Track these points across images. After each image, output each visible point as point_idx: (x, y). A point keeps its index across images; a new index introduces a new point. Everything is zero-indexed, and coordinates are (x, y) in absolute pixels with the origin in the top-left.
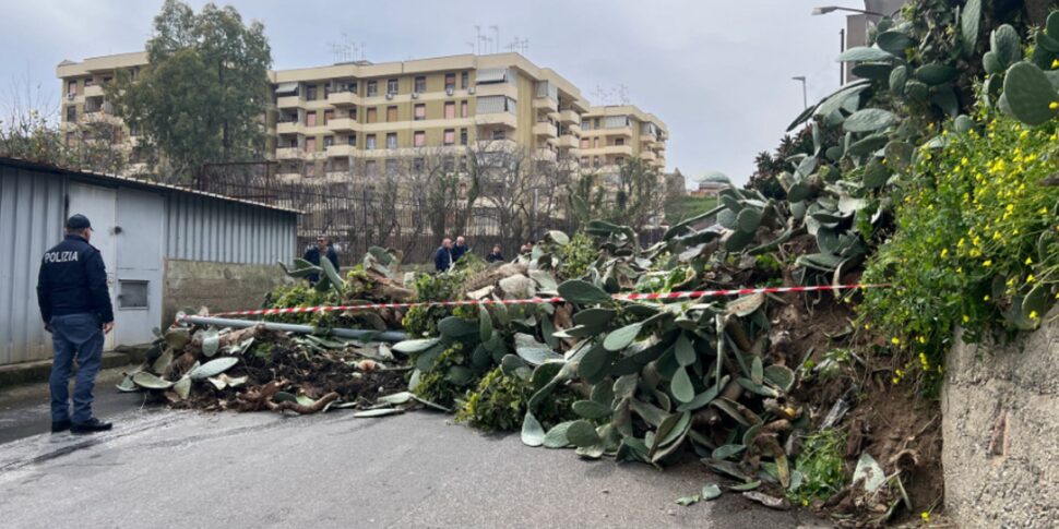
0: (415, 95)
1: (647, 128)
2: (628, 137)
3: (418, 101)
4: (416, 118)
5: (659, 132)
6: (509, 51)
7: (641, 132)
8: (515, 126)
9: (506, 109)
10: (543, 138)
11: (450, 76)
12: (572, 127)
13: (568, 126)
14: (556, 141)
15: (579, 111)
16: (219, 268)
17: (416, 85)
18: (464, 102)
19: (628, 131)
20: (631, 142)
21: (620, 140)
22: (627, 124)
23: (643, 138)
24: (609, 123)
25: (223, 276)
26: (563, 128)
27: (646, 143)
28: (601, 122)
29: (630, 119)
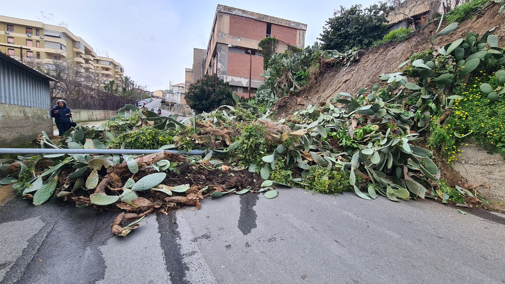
0: (8, 32)
1: (117, 67)
2: (110, 69)
3: (9, 35)
4: (8, 43)
5: (121, 69)
6: (59, 26)
7: (115, 68)
8: (66, 56)
9: (61, 49)
10: (78, 63)
11: (28, 29)
12: (90, 61)
13: (88, 60)
14: (84, 65)
15: (93, 56)
16: (20, 109)
17: (7, 28)
18: (38, 41)
19: (110, 67)
20: (111, 71)
21: (107, 69)
22: (110, 64)
23: (116, 70)
24: (102, 62)
25: (23, 114)
26: (87, 61)
27: (117, 72)
28: (99, 62)
29: (111, 63)
